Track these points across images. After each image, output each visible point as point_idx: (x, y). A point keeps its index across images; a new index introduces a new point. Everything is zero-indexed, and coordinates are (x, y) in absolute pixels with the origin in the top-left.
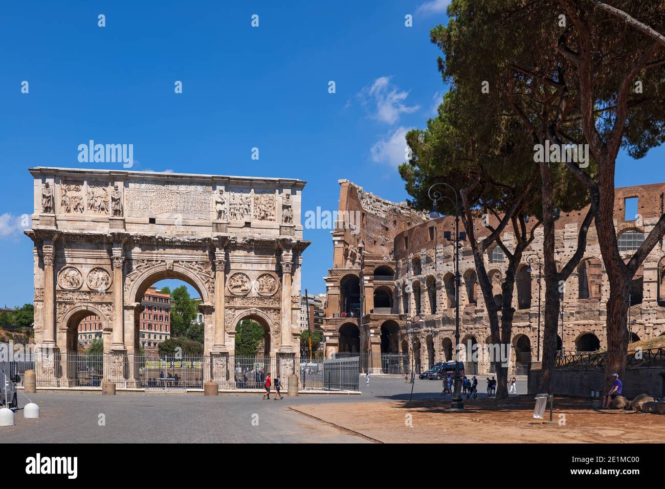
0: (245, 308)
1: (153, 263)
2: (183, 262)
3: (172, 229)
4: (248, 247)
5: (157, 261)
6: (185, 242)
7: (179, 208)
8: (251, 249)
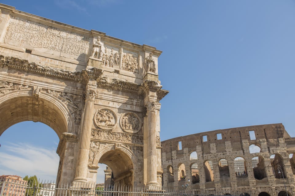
0: (110, 143)
1: (20, 86)
2: (52, 91)
3: (47, 61)
4: (116, 88)
5: (24, 86)
6: (58, 73)
7: (57, 47)
8: (119, 90)
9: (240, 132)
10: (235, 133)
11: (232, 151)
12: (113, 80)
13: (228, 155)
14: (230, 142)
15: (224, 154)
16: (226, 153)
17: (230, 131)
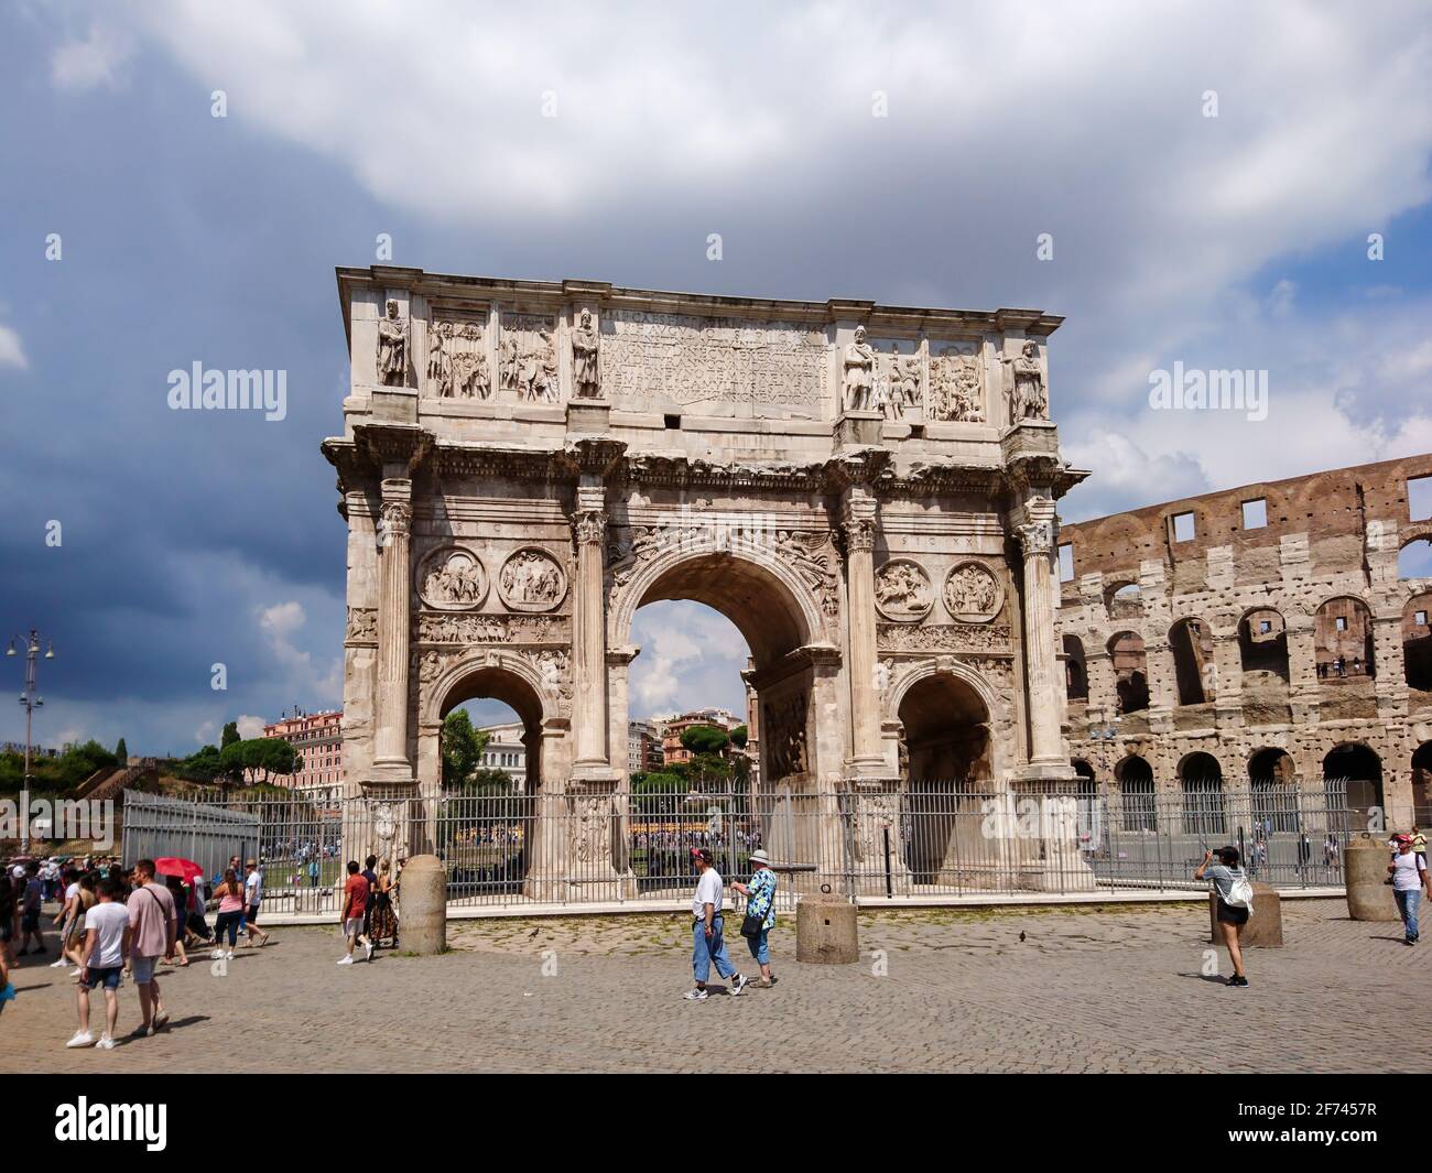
0: (922, 657)
3: (724, 444)
4: (923, 490)
6: (763, 478)
7: (740, 389)
8: (928, 495)
9: (1359, 489)
10: (1335, 496)
11: (1311, 576)
12: (914, 465)
13: (1290, 593)
14: (1306, 534)
15: (1269, 591)
16: (1279, 584)
17: (1311, 484)
